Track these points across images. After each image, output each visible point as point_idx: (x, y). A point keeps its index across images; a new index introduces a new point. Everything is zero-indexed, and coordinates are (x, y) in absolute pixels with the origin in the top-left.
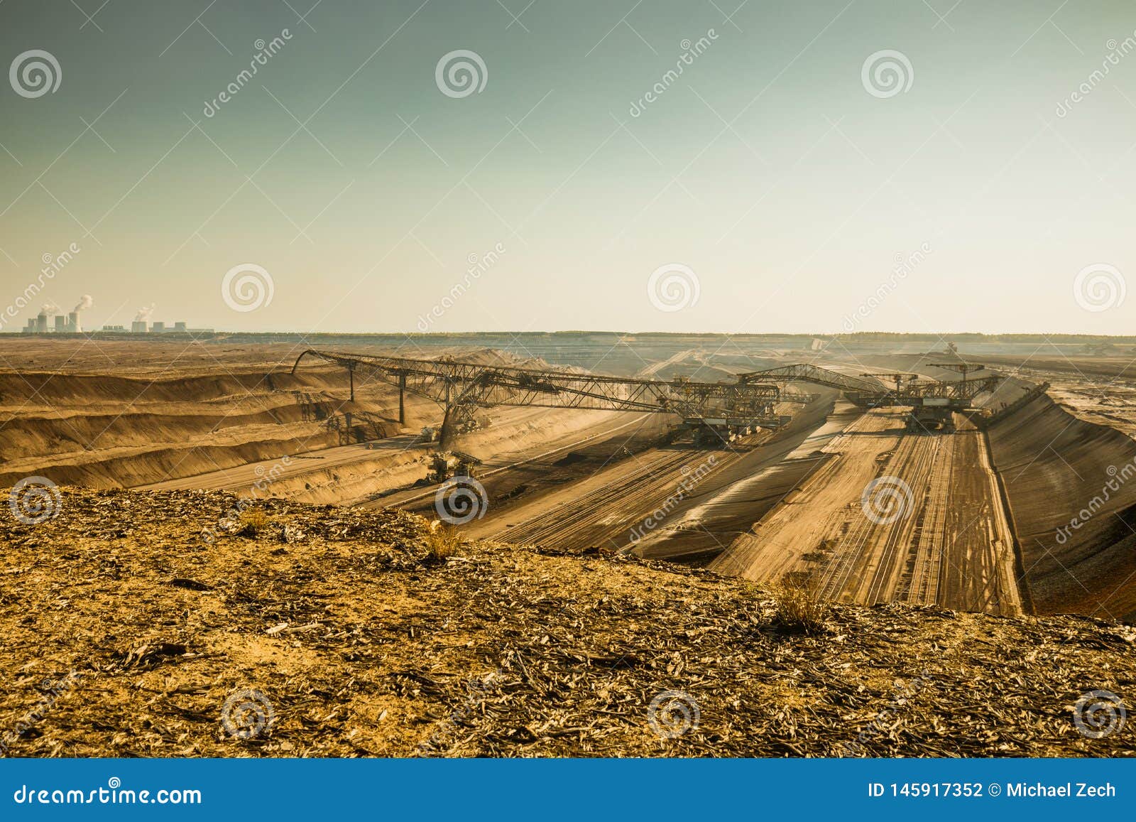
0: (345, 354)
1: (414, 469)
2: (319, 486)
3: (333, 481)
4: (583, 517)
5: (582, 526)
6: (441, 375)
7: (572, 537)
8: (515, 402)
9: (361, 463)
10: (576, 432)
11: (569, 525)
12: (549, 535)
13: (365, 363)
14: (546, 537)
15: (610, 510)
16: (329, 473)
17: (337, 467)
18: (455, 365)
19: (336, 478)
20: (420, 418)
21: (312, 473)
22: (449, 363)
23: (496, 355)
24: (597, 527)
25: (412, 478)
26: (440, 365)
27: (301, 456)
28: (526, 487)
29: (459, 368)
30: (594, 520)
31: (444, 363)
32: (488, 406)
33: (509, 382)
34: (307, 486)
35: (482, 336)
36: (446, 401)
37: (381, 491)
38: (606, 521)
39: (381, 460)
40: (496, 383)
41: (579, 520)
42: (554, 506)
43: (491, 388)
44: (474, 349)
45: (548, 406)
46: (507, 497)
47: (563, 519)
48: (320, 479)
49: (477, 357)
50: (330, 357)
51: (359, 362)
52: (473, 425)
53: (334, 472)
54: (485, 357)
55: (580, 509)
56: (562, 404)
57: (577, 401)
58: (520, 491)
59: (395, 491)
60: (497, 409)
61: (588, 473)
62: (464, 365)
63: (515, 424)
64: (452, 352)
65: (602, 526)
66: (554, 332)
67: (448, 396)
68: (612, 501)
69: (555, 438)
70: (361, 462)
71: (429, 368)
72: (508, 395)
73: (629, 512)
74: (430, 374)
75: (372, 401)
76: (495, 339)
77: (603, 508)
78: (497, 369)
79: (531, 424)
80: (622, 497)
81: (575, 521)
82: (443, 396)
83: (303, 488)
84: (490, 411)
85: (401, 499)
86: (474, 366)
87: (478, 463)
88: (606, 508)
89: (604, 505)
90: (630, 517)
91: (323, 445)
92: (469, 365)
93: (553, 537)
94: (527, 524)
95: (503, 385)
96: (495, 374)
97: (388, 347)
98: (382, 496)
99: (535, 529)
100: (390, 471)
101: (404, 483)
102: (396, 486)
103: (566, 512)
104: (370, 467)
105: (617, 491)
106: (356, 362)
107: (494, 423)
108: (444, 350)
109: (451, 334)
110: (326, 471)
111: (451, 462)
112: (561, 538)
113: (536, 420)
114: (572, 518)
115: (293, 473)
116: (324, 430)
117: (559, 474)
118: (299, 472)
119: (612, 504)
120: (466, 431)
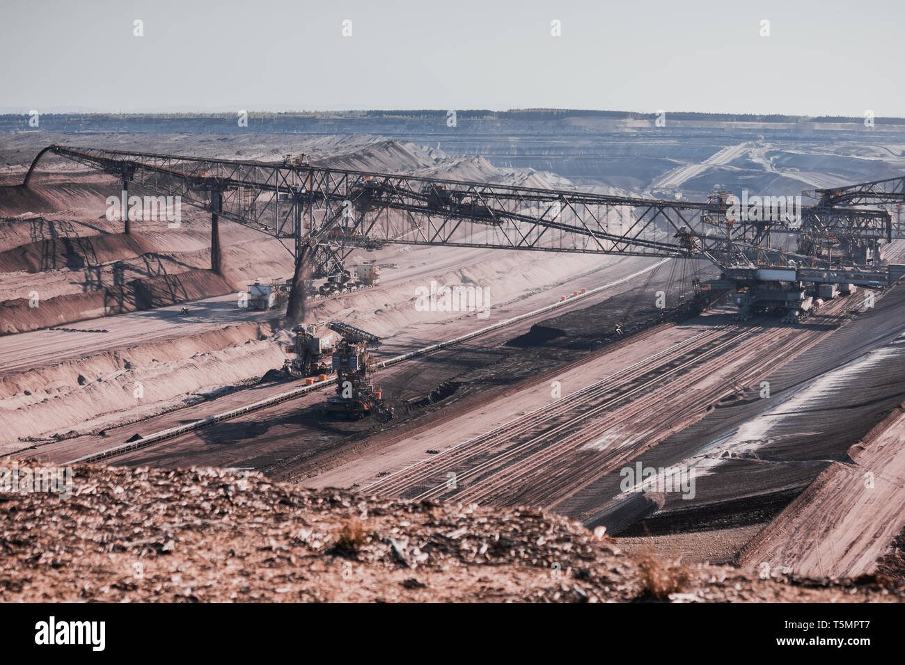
0: (115, 153)
1: (262, 352)
2: (100, 380)
3: (123, 371)
4: (559, 437)
5: (560, 452)
6: (288, 189)
7: (540, 471)
8: (420, 239)
9: (169, 341)
10: (546, 288)
11: (535, 451)
12: (500, 468)
13: (149, 168)
14: (496, 470)
15: (607, 425)
16: (117, 359)
17: (130, 347)
18: (312, 171)
19: (128, 366)
20: (271, 263)
21: (87, 357)
22: (298, 168)
23: (402, 151)
24: (584, 453)
25: (259, 368)
26: (284, 172)
27: (70, 327)
28: (459, 384)
29: (318, 176)
30: (579, 441)
31: (291, 168)
32: (372, 245)
33: (409, 201)
34: (81, 380)
35: (377, 119)
36: (296, 235)
37: (207, 390)
38: (601, 444)
39: (203, 336)
40: (386, 205)
41: (553, 442)
42: (510, 418)
43: (375, 215)
44: (363, 140)
45: (480, 246)
46: (425, 402)
47: (526, 440)
48: (103, 368)
49: (370, 155)
50: (88, 158)
51: (140, 165)
52: (345, 279)
53: (124, 355)
54: (384, 156)
55: (554, 423)
56: (506, 243)
57: (534, 239)
58: (448, 390)
59: (229, 390)
60: (390, 251)
61: (570, 361)
62: (328, 171)
63: (438, 273)
64: (320, 147)
65: (593, 453)
66: (505, 110)
67: (298, 228)
68: (610, 409)
69: (510, 298)
70: (171, 340)
71: (264, 176)
72: (407, 225)
73: (640, 427)
74: (265, 188)
75: (185, 233)
76: (402, 122)
77: (594, 422)
78: (387, 178)
79: (467, 274)
80: (628, 401)
81: (545, 444)
82: (289, 229)
83: (75, 384)
84: (377, 254)
85: (240, 403)
86: (346, 173)
87: (374, 341)
88: (600, 420)
89: (596, 416)
90: (640, 436)
91: (101, 310)
92: (336, 171)
93: (507, 470)
94: (462, 449)
95: (396, 206)
96: (384, 187)
97: (213, 137)
98: (208, 398)
99: (476, 458)
100: (220, 354)
101: (246, 376)
102: (231, 381)
103: (530, 428)
104: (186, 349)
105: (618, 391)
106: (134, 166)
107: (383, 276)
108: (310, 142)
109: (323, 114)
110: (111, 353)
111: (328, 340)
112: (524, 471)
113: (474, 266)
114: (541, 438)
115: (57, 358)
116: (77, 290)
117: (516, 364)
118: (67, 355)
119: (610, 415)
120: (332, 290)
